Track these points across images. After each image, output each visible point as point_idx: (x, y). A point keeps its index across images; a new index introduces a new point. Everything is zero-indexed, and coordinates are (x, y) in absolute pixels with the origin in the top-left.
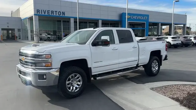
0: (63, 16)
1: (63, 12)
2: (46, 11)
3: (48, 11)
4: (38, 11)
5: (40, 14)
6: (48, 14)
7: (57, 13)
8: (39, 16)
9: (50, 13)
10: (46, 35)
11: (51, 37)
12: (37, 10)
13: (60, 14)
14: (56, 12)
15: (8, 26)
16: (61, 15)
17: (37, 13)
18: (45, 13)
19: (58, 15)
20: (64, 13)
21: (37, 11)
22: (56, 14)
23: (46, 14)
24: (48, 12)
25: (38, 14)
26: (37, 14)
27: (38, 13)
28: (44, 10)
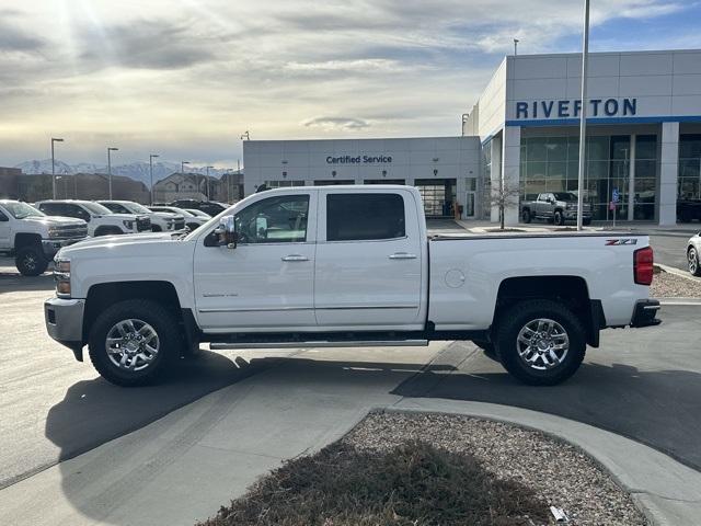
0: (629, 115)
1: (626, 102)
2: (552, 103)
3: (561, 103)
4: (521, 108)
5: (530, 118)
6: (560, 115)
7: (601, 107)
8: (523, 125)
9: (571, 111)
10: (548, 201)
11: (567, 208)
12: (519, 104)
13: (611, 109)
14: (596, 102)
15: (436, 172)
16: (619, 115)
17: (518, 117)
18: (547, 114)
19: (605, 116)
20: (630, 106)
21: (519, 111)
22: (596, 114)
23: (554, 115)
24: (561, 109)
25: (522, 118)
26: (515, 119)
27: (522, 114)
28: (544, 103)
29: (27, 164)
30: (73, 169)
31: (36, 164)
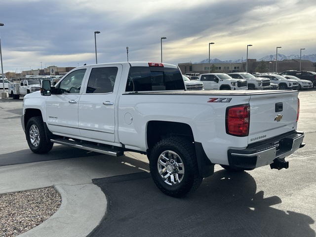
29: (267, 57)
30: (288, 58)
31: (271, 56)
